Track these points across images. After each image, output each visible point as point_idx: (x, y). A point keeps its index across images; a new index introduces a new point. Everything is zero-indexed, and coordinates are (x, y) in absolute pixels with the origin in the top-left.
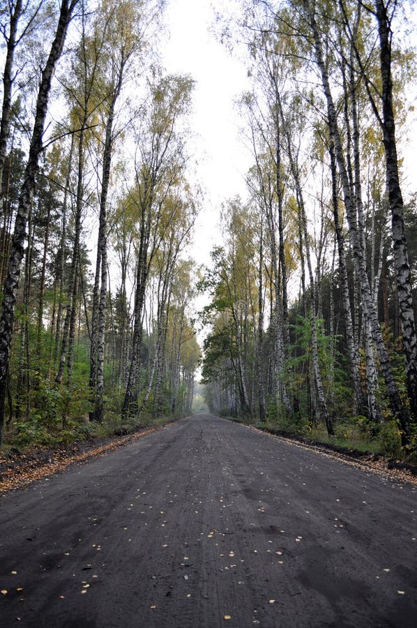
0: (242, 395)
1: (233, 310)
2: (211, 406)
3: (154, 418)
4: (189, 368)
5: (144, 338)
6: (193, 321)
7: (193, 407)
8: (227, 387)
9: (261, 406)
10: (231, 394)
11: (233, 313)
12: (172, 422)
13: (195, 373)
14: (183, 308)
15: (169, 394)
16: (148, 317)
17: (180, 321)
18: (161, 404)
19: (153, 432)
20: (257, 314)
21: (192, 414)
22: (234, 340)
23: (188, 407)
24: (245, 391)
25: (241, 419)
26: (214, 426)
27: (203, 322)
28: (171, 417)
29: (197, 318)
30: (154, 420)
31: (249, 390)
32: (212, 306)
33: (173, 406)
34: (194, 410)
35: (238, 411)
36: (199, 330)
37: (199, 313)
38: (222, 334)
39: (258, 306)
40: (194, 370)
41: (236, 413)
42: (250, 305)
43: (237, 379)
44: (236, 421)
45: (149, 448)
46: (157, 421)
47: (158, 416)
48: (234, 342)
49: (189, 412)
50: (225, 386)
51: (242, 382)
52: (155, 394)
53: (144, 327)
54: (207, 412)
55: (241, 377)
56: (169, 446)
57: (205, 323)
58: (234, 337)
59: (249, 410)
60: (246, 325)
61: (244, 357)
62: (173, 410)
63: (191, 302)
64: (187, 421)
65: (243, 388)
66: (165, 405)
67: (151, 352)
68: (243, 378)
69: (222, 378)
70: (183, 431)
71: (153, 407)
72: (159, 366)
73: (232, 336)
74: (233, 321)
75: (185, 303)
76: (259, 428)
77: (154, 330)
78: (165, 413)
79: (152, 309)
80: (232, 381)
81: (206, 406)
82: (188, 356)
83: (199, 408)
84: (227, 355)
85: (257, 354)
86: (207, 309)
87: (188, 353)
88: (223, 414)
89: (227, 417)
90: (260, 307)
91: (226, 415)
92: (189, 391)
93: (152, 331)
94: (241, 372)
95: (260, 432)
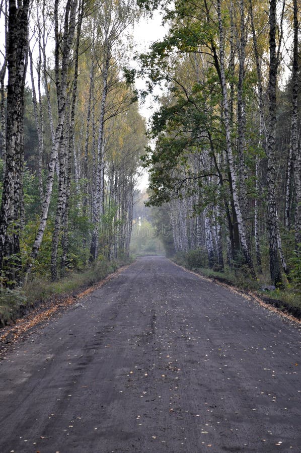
0: (233, 227)
1: (214, 49)
2: (169, 243)
3: (53, 278)
4: (124, 168)
5: (29, 108)
6: (130, 76)
7: (132, 245)
8: (201, 211)
9: (273, 253)
10: (211, 224)
11: (215, 57)
12: (91, 284)
13: (135, 176)
14: (108, 46)
15: (82, 226)
16: (35, 65)
17: (103, 73)
18: (66, 250)
19: (54, 315)
20: (267, 55)
21: (131, 262)
22: (217, 113)
23: (121, 246)
24: (239, 220)
25: (231, 276)
26: (177, 297)
27: (151, 77)
28: (89, 275)
29: (139, 69)
30: (55, 285)
31: (248, 219)
32: (169, 43)
33: (93, 250)
34: (134, 251)
35: (225, 256)
36: (144, 94)
37: (142, 57)
38: (190, 102)
39: (267, 40)
40: (132, 172)
41: (221, 262)
42: (250, 35)
43: (223, 196)
44: (222, 280)
45: (50, 364)
46: (60, 286)
47: (62, 276)
48: (216, 117)
49: (124, 257)
50: (198, 209)
51: (233, 202)
52: (54, 231)
53: (28, 84)
54: (160, 255)
55: (232, 191)
56: (89, 360)
57: (155, 77)
58: (217, 106)
59: (247, 261)
60: (243, 81)
61: (238, 152)
62: (91, 259)
63: (125, 32)
64: (120, 282)
65: (235, 215)
66: (75, 251)
67: (42, 138)
68: (235, 194)
69: (191, 193)
70: (114, 313)
71: (52, 258)
72: (61, 173)
73: (213, 104)
74: (215, 74)
75: (113, 32)
76: (269, 301)
77: (48, 92)
78: (75, 266)
79: (42, 49)
80: (212, 200)
81: (159, 243)
82: (121, 142)
83: (145, 247)
84: (202, 145)
85: (264, 144)
86: (159, 49)
87: (121, 139)
88: (195, 263)
89: (203, 270)
90: (272, 40)
91: (200, 265)
92: (124, 217)
93: (43, 91)
94: (230, 180)
95: (273, 310)
